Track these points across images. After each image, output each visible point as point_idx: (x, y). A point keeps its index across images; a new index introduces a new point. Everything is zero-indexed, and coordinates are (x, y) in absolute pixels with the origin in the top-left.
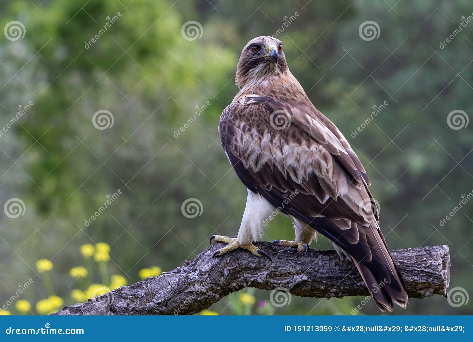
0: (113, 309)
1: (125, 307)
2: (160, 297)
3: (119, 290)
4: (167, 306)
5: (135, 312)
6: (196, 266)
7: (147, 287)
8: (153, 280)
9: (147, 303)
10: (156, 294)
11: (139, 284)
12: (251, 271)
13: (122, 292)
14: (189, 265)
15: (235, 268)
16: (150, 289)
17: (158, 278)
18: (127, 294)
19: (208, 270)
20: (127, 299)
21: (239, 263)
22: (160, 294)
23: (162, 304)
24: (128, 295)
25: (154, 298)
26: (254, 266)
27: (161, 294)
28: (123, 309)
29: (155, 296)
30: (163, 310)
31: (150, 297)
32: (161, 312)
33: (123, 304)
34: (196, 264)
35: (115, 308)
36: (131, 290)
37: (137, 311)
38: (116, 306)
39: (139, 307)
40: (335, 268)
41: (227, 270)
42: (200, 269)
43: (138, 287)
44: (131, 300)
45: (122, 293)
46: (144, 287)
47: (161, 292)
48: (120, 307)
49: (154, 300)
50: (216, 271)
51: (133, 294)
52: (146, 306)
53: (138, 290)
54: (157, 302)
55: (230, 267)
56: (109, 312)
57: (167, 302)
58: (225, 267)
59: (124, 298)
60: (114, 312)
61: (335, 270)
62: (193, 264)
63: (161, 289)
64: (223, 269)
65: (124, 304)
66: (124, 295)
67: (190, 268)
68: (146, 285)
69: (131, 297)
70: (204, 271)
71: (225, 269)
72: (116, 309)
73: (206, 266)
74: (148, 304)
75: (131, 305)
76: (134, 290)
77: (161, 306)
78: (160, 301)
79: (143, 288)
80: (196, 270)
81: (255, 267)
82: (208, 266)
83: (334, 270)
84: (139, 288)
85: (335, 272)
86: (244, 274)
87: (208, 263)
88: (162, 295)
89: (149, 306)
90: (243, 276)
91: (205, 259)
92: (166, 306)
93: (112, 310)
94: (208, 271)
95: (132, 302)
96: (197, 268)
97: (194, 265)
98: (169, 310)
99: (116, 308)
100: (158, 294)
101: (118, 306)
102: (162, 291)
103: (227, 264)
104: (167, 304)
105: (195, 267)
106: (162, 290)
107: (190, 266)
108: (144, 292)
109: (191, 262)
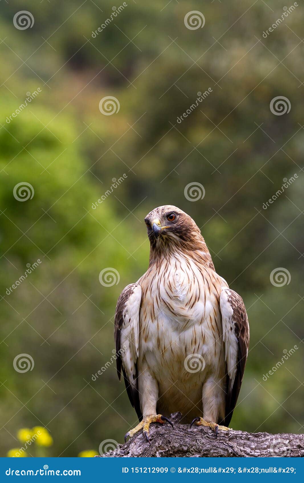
6: (129, 449)
12: (183, 454)
14: (122, 448)
15: (167, 451)
19: (141, 453)
21: (172, 446)
26: (186, 449)
34: (128, 447)
41: (159, 453)
42: (132, 452)
50: (148, 454)
55: (162, 450)
58: (157, 450)
62: (125, 447)
64: (155, 453)
67: (122, 451)
70: (136, 454)
71: (157, 452)
73: (138, 449)
80: (128, 453)
82: (140, 449)
87: (140, 446)
91: (137, 442)
96: (129, 451)
97: (126, 448)
103: (159, 447)
105: (128, 451)
107: (122, 450)
109: (123, 445)
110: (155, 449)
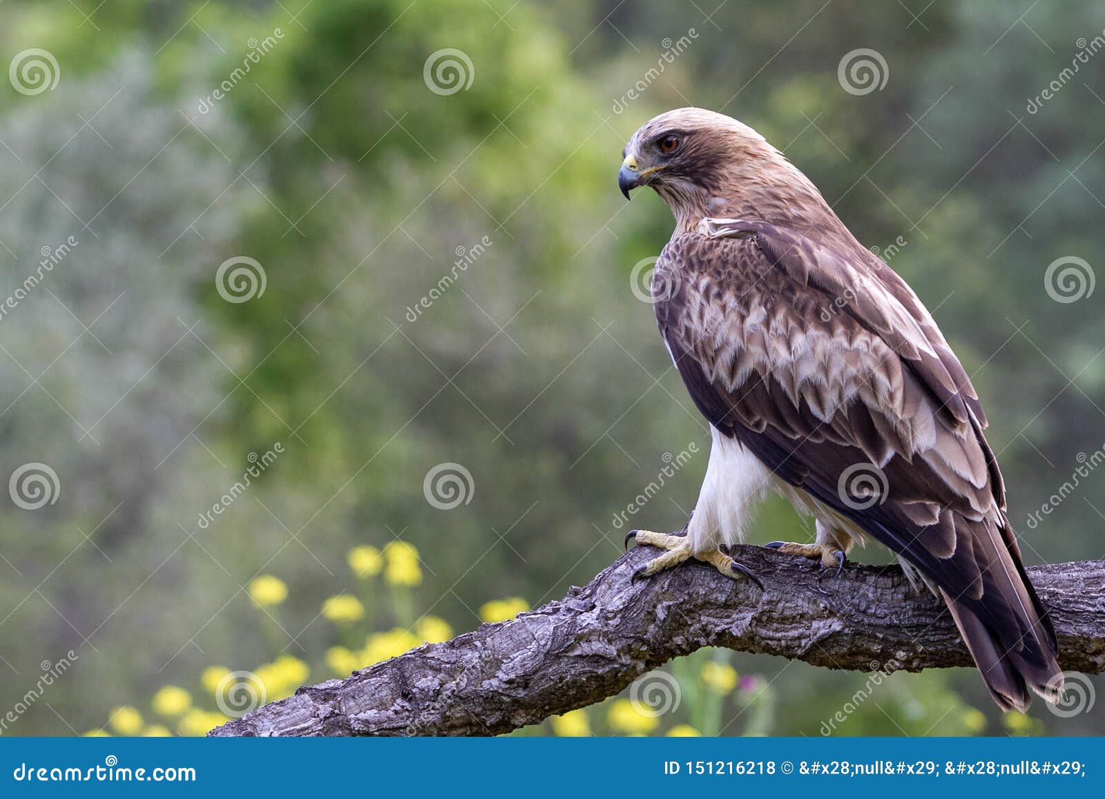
0: (409, 694)
1: (434, 691)
2: (513, 668)
3: (422, 652)
4: (528, 687)
5: (458, 699)
6: (594, 599)
7: (484, 644)
8: (498, 629)
9: (484, 680)
10: (504, 661)
11: (467, 637)
12: (717, 610)
13: (429, 655)
14: (579, 596)
15: (682, 603)
16: (491, 649)
17: (509, 625)
18: (439, 659)
19: (621, 607)
20: (438, 670)
21: (691, 591)
22: (512, 660)
23: (518, 683)
24: (443, 661)
25: (500, 669)
26: (723, 599)
27: (515, 660)
28: (431, 693)
29: (503, 665)
30: (519, 696)
31: (490, 668)
32: (516, 700)
33: (430, 683)
34: (593, 593)
35: (412, 691)
36: (448, 651)
37: (461, 698)
38: (415, 687)
39: (465, 689)
40: (904, 604)
41: (662, 607)
42: (602, 606)
43: (463, 644)
44: (449, 674)
45: (429, 658)
46: (478, 644)
47: (515, 655)
48: (423, 690)
49: (500, 674)
50: (637, 610)
51: (453, 660)
52: (481, 687)
53: (465, 651)
54: (505, 678)
55: (670, 601)
56: (399, 701)
57: (529, 678)
58: (660, 601)
59: (431, 668)
60: (410, 700)
61: (904, 610)
62: (587, 593)
63: (516, 650)
64: (655, 607)
65: (434, 683)
66: (433, 662)
67: (580, 602)
68: (483, 641)
69: (448, 666)
70: (610, 609)
71: (659, 606)
72: (414, 694)
73: (616, 598)
74: (486, 684)
75: (447, 685)
76: (455, 651)
77: (515, 688)
78: (513, 676)
79: (476, 646)
80: (594, 607)
81: (726, 600)
82: (621, 598)
83: (903, 608)
84: (466, 647)
85: (905, 613)
86: (702, 618)
87: (620, 592)
88: (518, 662)
89: (488, 687)
90: (700, 621)
91: (613, 584)
92: (526, 687)
93: (405, 696)
94: (621, 610)
95: (451, 679)
96: (596, 603)
97: (590, 595)
98: (533, 697)
99: (414, 690)
100: (510, 660)
101: (419, 687)
102: (517, 654)
103: (663, 593)
104: (528, 683)
105: (593, 602)
106: (518, 650)
107: (580, 599)
108: (477, 654)
109: (582, 589)
110: (654, 599)
